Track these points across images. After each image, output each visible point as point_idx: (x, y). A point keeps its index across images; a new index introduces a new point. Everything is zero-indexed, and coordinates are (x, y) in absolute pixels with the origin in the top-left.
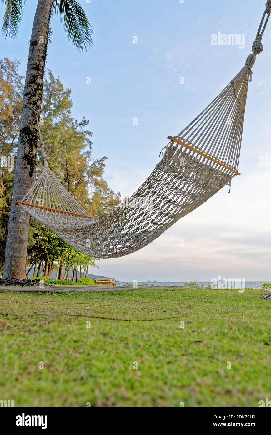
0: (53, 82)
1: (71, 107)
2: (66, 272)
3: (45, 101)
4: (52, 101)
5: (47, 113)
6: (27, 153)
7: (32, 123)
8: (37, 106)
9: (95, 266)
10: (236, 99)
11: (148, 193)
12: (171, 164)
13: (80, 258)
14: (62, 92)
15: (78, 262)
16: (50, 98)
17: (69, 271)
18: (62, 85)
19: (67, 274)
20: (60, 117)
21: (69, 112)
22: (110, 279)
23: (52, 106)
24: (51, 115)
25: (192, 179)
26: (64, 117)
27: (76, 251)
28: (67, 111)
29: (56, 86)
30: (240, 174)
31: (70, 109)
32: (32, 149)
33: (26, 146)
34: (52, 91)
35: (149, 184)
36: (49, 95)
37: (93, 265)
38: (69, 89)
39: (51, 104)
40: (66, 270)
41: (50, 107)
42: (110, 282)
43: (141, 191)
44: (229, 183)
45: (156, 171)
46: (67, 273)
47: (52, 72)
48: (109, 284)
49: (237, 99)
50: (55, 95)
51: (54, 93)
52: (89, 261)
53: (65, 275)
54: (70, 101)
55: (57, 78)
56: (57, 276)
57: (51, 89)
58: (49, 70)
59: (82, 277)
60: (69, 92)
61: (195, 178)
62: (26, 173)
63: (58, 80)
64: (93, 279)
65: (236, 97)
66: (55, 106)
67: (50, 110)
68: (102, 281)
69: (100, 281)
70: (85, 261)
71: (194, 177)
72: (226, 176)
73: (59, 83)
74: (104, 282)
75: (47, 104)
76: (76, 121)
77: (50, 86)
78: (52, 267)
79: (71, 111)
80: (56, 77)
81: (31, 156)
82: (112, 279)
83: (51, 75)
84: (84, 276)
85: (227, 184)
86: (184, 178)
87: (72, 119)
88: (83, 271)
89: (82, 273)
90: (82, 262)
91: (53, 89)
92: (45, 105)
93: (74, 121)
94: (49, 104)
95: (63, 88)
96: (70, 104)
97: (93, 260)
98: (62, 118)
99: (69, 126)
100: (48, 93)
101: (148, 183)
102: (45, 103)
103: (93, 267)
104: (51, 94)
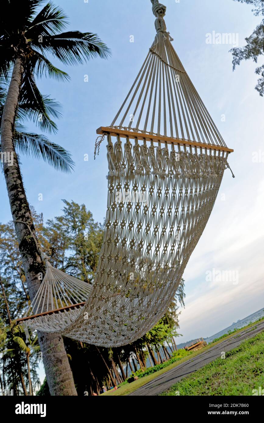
0: (71, 206)
1: (92, 216)
2: (157, 354)
3: (72, 223)
4: (77, 220)
5: (77, 230)
6: (32, 263)
7: (26, 235)
8: (27, 218)
9: (179, 335)
10: (169, 68)
11: (123, 222)
12: (127, 166)
13: (162, 334)
14: (80, 210)
15: (162, 339)
16: (74, 218)
17: (159, 352)
18: (77, 205)
19: (160, 356)
20: (87, 228)
21: (93, 220)
22: (198, 339)
23: (78, 223)
24: (81, 230)
25: (172, 176)
26: (90, 226)
27: (155, 330)
28: (91, 220)
29: (74, 208)
30: (232, 151)
31: (92, 217)
32: (35, 258)
33: (28, 257)
34: (73, 212)
35: (115, 210)
36: (73, 217)
37: (176, 335)
38: (83, 204)
39: (76, 222)
40: (157, 352)
41: (77, 225)
42: (200, 343)
43: (112, 225)
44: (226, 166)
45: (111, 186)
46: (159, 354)
47: (66, 200)
48: (199, 346)
49: (170, 66)
50: (76, 214)
51: (75, 213)
52: (171, 333)
53: (158, 357)
54: (89, 212)
55: (72, 202)
56: (151, 362)
57: (71, 212)
58: (63, 200)
59: (173, 351)
60: (84, 207)
61: (175, 173)
62: (38, 283)
63: (73, 203)
64: (183, 348)
65: (168, 65)
66: (80, 222)
67: (78, 227)
68: (192, 346)
69: (191, 346)
70: (168, 334)
71: (173, 172)
72: (217, 158)
73: (75, 204)
74: (194, 346)
75: (74, 224)
76: (100, 224)
77: (70, 210)
78: (144, 355)
79: (94, 219)
80: (70, 202)
81: (37, 265)
82: (200, 339)
83: (67, 202)
84: (175, 350)
85: (225, 168)
86: (159, 180)
87: (97, 224)
88: (171, 345)
89: (171, 348)
90: (165, 337)
91: (73, 211)
92: (73, 226)
93: (99, 225)
94: (76, 223)
95: (79, 206)
96: (90, 215)
97: (174, 331)
98: (89, 227)
99: (97, 230)
100: (71, 215)
101: (113, 209)
102: (72, 224)
103: (177, 337)
104: (73, 215)
